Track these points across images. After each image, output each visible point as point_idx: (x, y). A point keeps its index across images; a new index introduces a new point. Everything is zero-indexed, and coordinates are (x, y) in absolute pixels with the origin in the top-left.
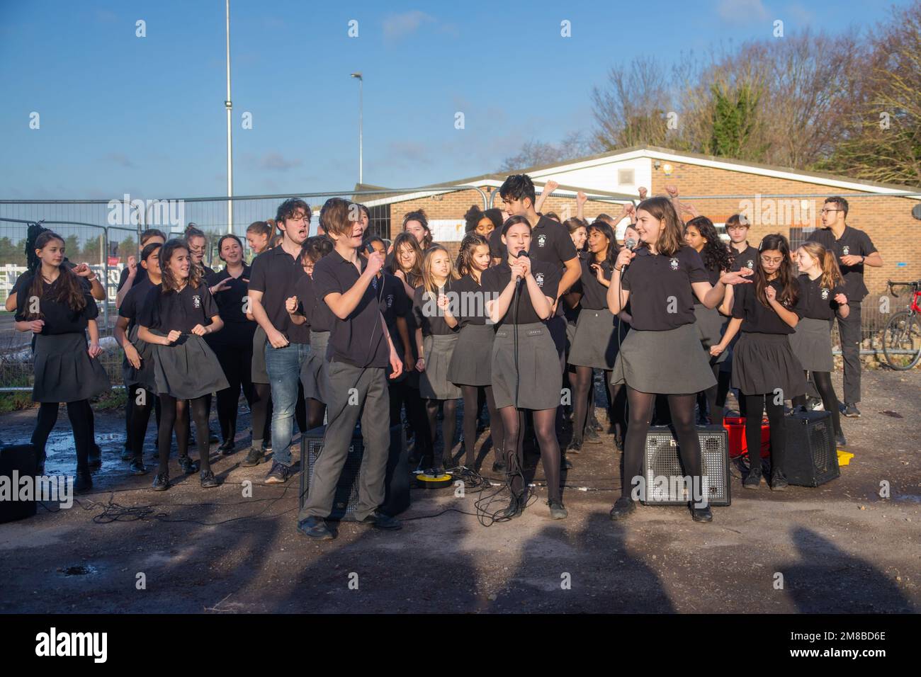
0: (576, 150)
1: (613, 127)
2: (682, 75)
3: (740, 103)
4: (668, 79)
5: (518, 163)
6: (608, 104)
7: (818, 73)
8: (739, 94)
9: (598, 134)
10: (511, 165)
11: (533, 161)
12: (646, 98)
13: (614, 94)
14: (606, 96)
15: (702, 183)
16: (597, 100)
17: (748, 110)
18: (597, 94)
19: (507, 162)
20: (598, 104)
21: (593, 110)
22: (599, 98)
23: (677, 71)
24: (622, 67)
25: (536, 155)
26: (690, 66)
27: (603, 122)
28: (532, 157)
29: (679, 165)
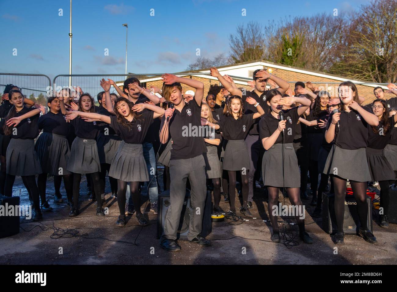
0: (221, 62)
1: (239, 52)
2: (269, 31)
3: (294, 44)
4: (263, 32)
5: (195, 67)
6: (237, 42)
7: (327, 33)
8: (293, 40)
9: (232, 55)
10: (192, 68)
11: (201, 66)
12: (253, 40)
13: (239, 38)
14: (236, 39)
15: (285, 77)
16: (232, 41)
17: (298, 47)
18: (232, 38)
19: (190, 66)
20: (232, 42)
21: (230, 44)
22: (233, 39)
23: (267, 29)
24: (243, 26)
25: (203, 63)
26: (273, 27)
27: (234, 50)
28: (201, 65)
29: (275, 69)
